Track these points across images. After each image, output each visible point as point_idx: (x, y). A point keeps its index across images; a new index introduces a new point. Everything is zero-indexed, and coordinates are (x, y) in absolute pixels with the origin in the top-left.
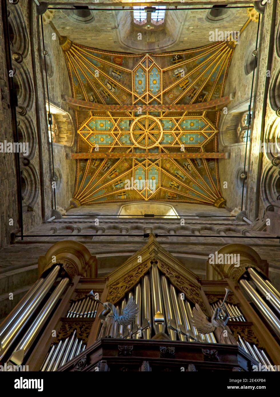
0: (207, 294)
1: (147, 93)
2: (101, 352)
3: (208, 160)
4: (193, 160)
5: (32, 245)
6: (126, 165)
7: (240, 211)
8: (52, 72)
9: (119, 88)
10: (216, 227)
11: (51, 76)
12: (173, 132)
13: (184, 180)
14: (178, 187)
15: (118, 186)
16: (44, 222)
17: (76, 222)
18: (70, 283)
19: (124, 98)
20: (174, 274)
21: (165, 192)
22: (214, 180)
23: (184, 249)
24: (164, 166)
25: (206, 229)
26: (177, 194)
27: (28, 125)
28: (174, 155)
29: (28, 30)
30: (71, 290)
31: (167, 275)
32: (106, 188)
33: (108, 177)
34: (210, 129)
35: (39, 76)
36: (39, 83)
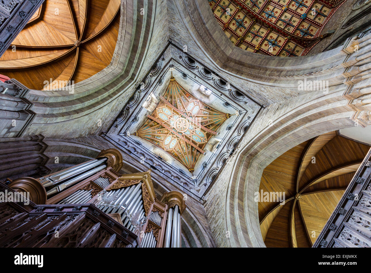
0: (154, 206)
1: (191, 112)
2: (87, 208)
3: (198, 151)
4: (192, 147)
5: (106, 141)
6: (166, 132)
7: (195, 178)
8: (161, 85)
9: (182, 104)
10: (182, 180)
11: (160, 86)
12: (191, 132)
13: (184, 152)
14: (180, 153)
15: (158, 138)
16: (118, 134)
17: (130, 142)
18: (105, 169)
19: (182, 108)
20: (146, 191)
21: (174, 152)
22: (195, 159)
23: (163, 181)
24: (180, 142)
25: (178, 178)
26: (178, 156)
27: (139, 97)
28: (186, 140)
29: (161, 70)
30: (104, 171)
31: (143, 190)
32: (153, 135)
33: (156, 132)
34: (205, 140)
35: (155, 84)
36: (154, 86)
